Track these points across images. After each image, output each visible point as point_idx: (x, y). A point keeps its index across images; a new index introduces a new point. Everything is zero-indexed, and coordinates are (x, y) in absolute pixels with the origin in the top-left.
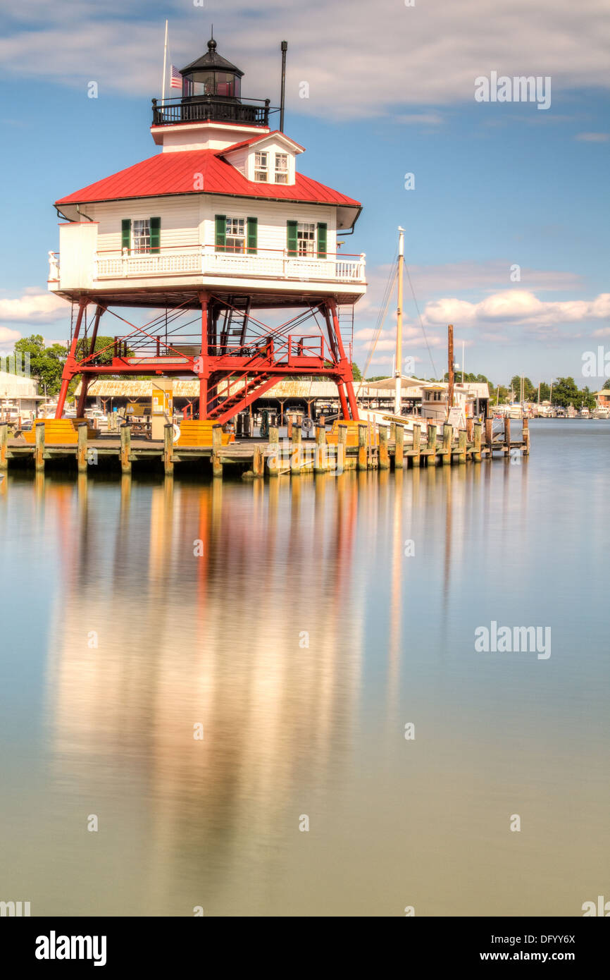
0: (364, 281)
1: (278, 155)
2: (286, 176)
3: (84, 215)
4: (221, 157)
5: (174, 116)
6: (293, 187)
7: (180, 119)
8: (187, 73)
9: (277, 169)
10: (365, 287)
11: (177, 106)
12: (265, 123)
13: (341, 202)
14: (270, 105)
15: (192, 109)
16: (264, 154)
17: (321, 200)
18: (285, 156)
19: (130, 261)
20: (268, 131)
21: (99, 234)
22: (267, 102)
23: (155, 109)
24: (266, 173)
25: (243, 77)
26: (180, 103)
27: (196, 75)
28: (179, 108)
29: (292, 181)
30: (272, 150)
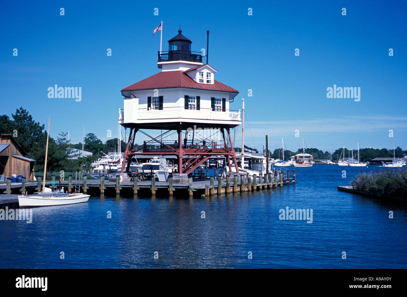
0: (240, 120)
1: (207, 73)
2: (210, 81)
3: (132, 95)
4: (185, 73)
5: (165, 58)
6: (213, 85)
7: (167, 59)
8: (170, 42)
9: (207, 78)
10: (241, 122)
12: (200, 61)
13: (231, 90)
14: (203, 54)
15: (172, 56)
16: (202, 73)
17: (224, 89)
18: (210, 73)
19: (151, 113)
20: (202, 64)
21: (140, 103)
23: (159, 55)
24: (203, 80)
25: (192, 44)
26: (168, 53)
27: (175, 42)
28: (168, 55)
29: (212, 83)
30: (205, 71)
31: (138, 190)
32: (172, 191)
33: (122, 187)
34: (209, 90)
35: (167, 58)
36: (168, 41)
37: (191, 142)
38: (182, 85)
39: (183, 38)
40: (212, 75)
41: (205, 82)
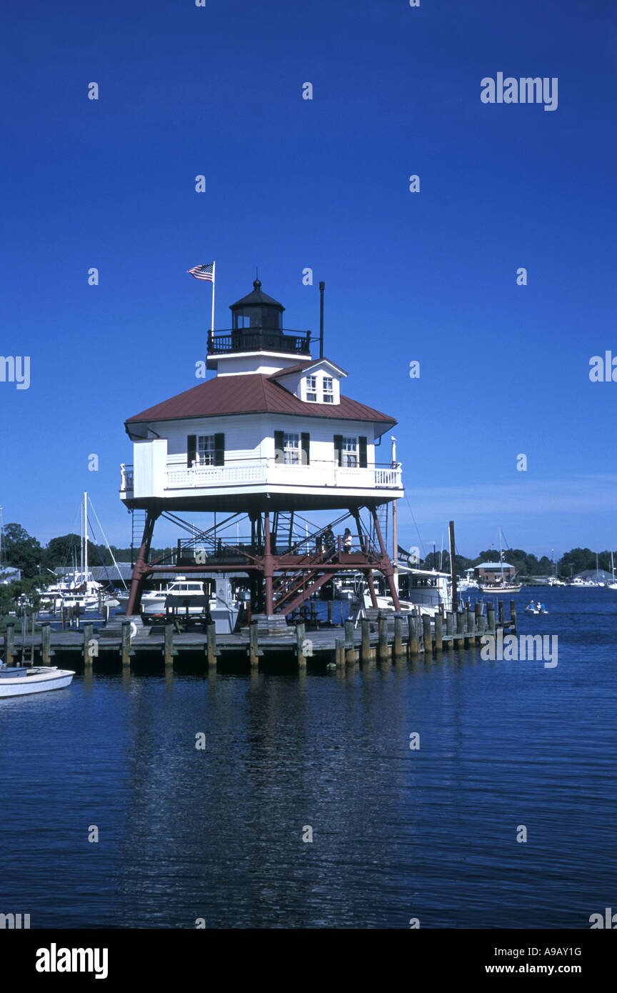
0: (401, 487)
1: (325, 379)
2: (332, 396)
3: (152, 432)
4: (273, 380)
5: (226, 345)
6: (338, 406)
7: (231, 347)
8: (237, 308)
9: (324, 391)
10: (402, 492)
11: (228, 336)
12: (305, 350)
13: (380, 418)
14: (311, 336)
15: (240, 340)
16: (314, 378)
17: (363, 416)
18: (330, 380)
19: (198, 473)
20: (309, 358)
21: (169, 453)
22: (309, 333)
23: (210, 338)
24: (315, 395)
25: (284, 312)
26: (230, 334)
27: (246, 310)
28: (230, 339)
29: (337, 401)
30: (320, 375)
31: (174, 657)
32: (257, 656)
33: (137, 648)
34: (330, 418)
35: (229, 345)
36: (231, 307)
37: (288, 539)
38: (270, 408)
39: (265, 301)
40: (336, 383)
41: (320, 400)
